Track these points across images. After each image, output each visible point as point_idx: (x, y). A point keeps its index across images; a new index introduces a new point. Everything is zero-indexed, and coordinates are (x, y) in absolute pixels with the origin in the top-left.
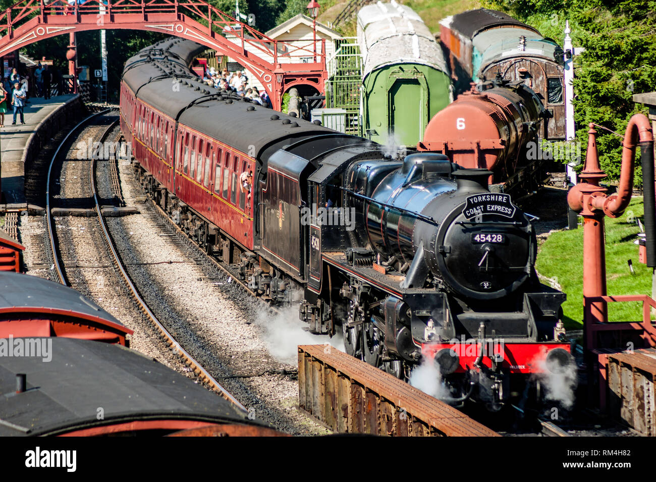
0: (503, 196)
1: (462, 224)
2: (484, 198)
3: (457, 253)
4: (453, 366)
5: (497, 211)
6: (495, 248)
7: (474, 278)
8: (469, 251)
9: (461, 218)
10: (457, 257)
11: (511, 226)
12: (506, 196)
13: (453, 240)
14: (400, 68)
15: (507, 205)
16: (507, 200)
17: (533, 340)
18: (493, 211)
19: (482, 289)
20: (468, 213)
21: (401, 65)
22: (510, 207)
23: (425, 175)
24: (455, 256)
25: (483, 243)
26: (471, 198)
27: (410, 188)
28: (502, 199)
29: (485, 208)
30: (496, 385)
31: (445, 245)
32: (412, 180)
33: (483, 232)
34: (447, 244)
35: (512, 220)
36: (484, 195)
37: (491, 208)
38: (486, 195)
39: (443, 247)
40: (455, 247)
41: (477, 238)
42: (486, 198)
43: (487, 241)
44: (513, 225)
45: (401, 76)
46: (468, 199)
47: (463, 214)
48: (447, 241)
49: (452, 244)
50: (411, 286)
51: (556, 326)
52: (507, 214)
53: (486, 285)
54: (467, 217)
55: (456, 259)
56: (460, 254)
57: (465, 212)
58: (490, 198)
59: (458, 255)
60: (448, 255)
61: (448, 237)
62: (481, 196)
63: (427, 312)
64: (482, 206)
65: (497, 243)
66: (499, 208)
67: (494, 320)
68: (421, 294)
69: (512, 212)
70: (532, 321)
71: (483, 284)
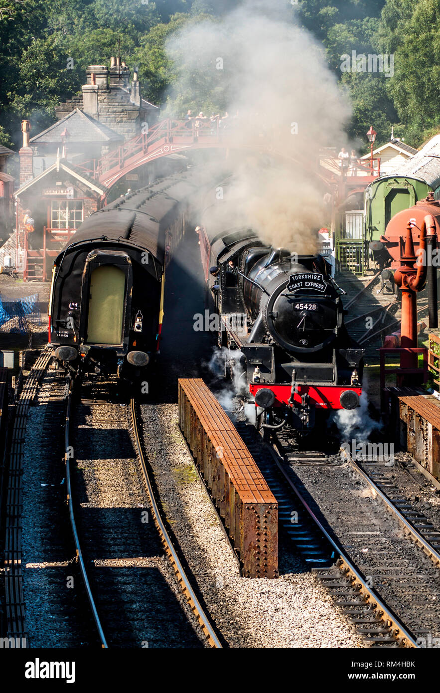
0: (317, 275)
1: (287, 296)
2: (303, 277)
3: (282, 317)
4: (270, 402)
5: (312, 287)
6: (311, 314)
7: (294, 336)
8: (291, 316)
9: (286, 291)
10: (282, 320)
11: (323, 298)
12: (320, 275)
13: (279, 307)
14: (395, 180)
15: (320, 282)
16: (321, 278)
17: (335, 384)
18: (309, 287)
19: (301, 345)
20: (291, 287)
21: (396, 178)
22: (322, 283)
23: (282, 259)
24: (281, 319)
25: (302, 310)
26: (293, 276)
27: (270, 268)
28: (317, 278)
29: (304, 284)
30: (304, 417)
31: (273, 311)
32: (272, 262)
33: (302, 303)
34: (275, 311)
35: (324, 294)
36: (303, 274)
37: (308, 284)
38: (305, 274)
39: (271, 312)
40: (281, 313)
41: (297, 307)
42: (304, 276)
43: (304, 309)
44: (324, 297)
45: (396, 186)
46: (291, 277)
47: (287, 288)
48: (275, 309)
49: (279, 310)
50: (252, 342)
51: (352, 374)
52: (320, 289)
53: (304, 342)
54: (290, 291)
55: (281, 322)
56: (285, 318)
57: (288, 287)
58: (308, 277)
59: (283, 319)
60: (276, 318)
61: (276, 305)
62: (301, 275)
63: (259, 361)
64: (301, 283)
65: (312, 311)
66: (314, 284)
67: (308, 368)
68: (255, 348)
69: (324, 288)
70: (335, 371)
71: (302, 341)
